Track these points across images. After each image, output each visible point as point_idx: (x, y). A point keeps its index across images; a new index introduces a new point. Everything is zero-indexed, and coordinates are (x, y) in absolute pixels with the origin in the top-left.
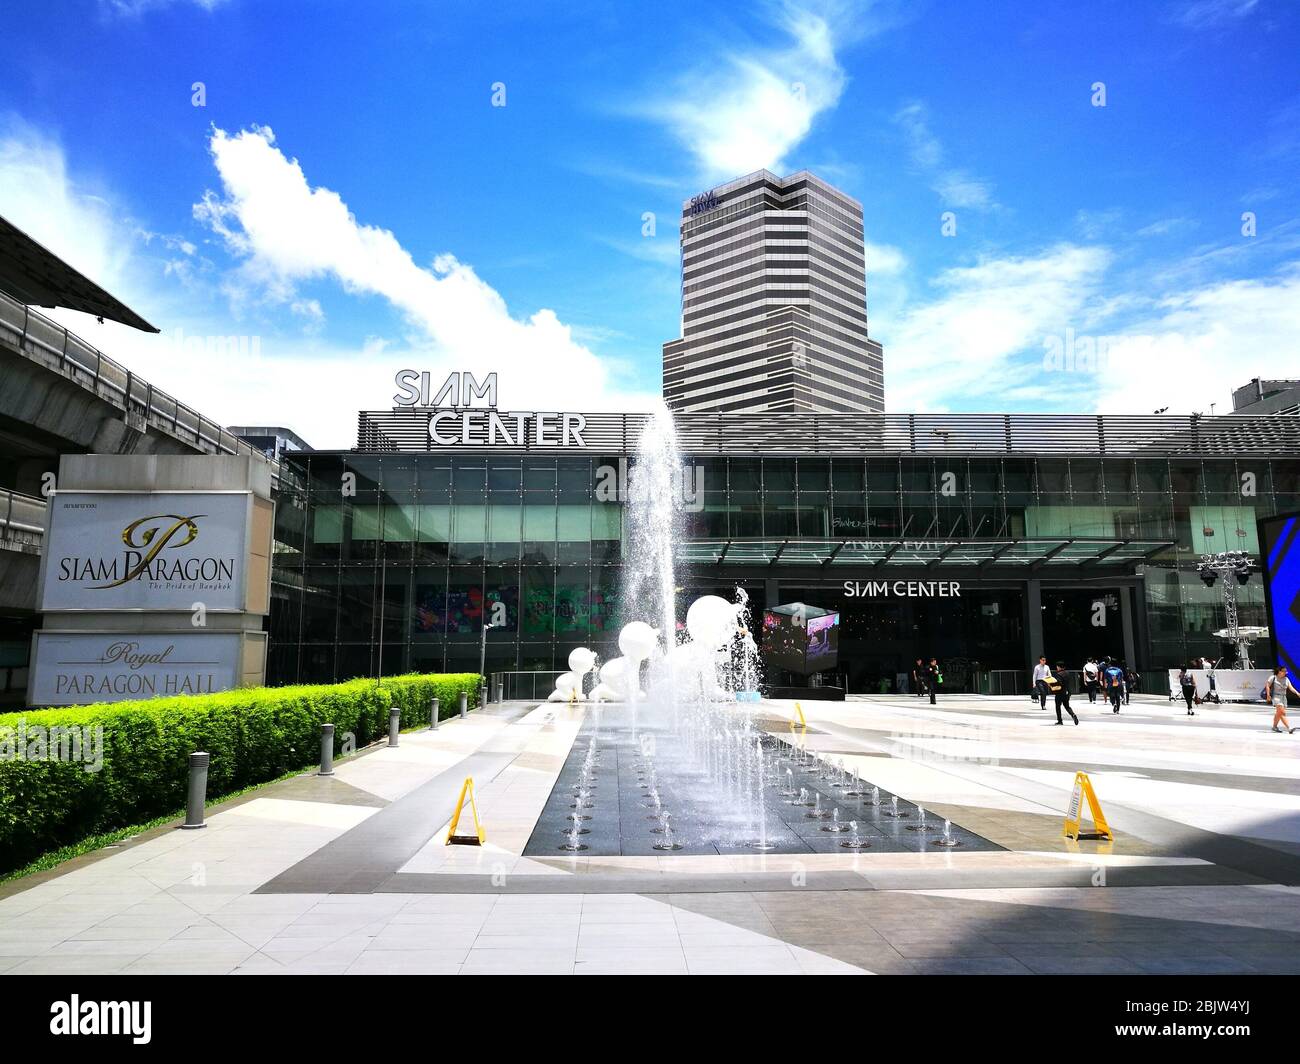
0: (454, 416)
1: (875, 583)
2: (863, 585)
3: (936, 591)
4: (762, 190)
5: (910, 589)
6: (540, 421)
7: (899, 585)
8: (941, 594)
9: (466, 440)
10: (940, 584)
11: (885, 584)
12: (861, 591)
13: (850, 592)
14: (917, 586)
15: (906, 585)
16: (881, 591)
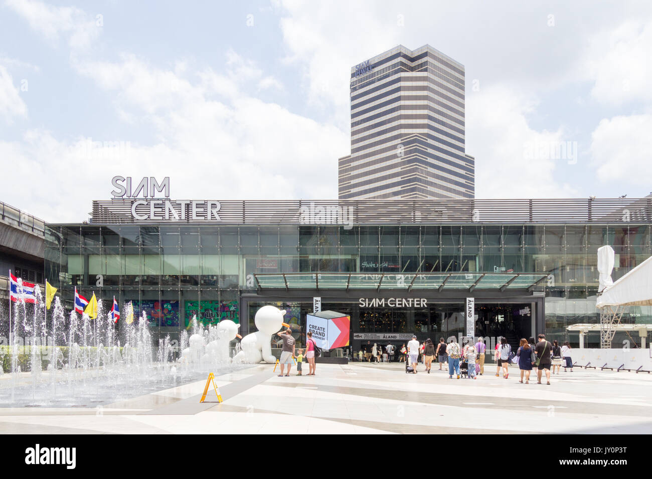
0: (145, 203)
1: (377, 299)
2: (370, 300)
3: (413, 304)
4: (400, 59)
5: (397, 303)
6: (194, 206)
7: (391, 301)
8: (415, 306)
9: (152, 217)
10: (415, 299)
11: (383, 300)
12: (369, 304)
13: (363, 304)
14: (402, 301)
15: (395, 301)
16: (380, 304)
